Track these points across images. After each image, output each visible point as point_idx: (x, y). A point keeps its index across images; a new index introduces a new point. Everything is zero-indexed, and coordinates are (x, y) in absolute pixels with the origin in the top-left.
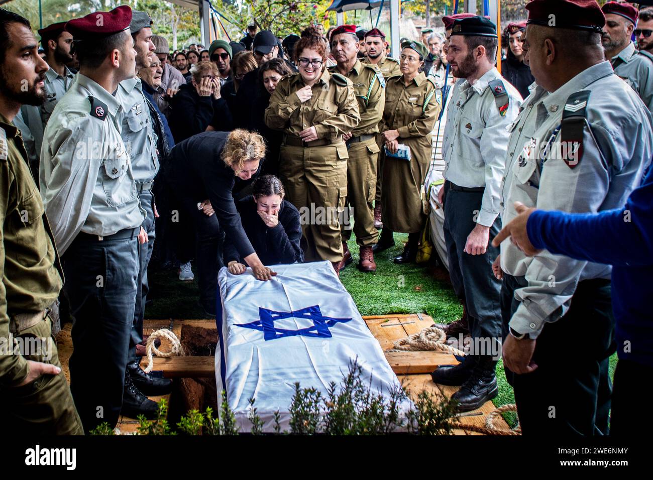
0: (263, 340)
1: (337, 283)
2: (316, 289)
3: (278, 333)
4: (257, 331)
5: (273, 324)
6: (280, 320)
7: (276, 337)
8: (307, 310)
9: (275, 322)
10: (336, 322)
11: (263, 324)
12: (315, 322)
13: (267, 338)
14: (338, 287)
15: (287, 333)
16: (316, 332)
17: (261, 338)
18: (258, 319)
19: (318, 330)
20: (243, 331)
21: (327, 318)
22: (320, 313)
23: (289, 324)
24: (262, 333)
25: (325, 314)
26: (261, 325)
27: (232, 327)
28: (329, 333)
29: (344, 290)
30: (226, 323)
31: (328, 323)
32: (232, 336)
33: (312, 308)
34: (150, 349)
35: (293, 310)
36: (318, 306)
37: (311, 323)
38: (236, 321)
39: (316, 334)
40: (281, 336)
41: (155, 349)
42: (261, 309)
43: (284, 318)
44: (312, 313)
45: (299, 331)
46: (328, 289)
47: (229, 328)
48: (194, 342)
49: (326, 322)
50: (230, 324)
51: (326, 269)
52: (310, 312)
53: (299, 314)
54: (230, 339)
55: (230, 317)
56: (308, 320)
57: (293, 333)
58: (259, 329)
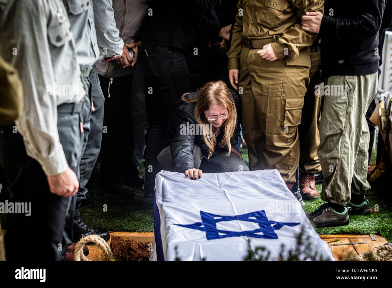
0: (206, 239)
1: (285, 191)
2: (262, 196)
3: (220, 234)
4: (198, 231)
5: (215, 225)
6: (223, 222)
7: (219, 237)
8: (253, 214)
9: (217, 224)
10: (282, 226)
11: (205, 225)
12: (260, 225)
13: (209, 237)
14: (286, 195)
15: (229, 234)
16: (261, 233)
17: (204, 238)
18: (200, 221)
19: (264, 232)
20: (183, 230)
21: (273, 222)
22: (266, 218)
23: (233, 226)
24: (204, 233)
25: (271, 218)
26: (203, 226)
27: (172, 226)
28: (276, 235)
29: (292, 197)
30: (166, 223)
31: (275, 226)
32: (172, 235)
33: (258, 212)
34: (79, 256)
35: (237, 214)
36: (263, 211)
37: (256, 226)
38: (176, 221)
39: (261, 236)
40: (224, 237)
41: (84, 256)
42: (202, 212)
43: (227, 220)
44: (257, 217)
45: (243, 232)
46: (276, 197)
47: (169, 228)
48: (124, 256)
49: (272, 225)
50: (170, 224)
51: (274, 178)
52: (256, 217)
53: (244, 218)
54: (169, 237)
55: (169, 218)
56: (253, 223)
57: (237, 234)
58: (202, 229)
